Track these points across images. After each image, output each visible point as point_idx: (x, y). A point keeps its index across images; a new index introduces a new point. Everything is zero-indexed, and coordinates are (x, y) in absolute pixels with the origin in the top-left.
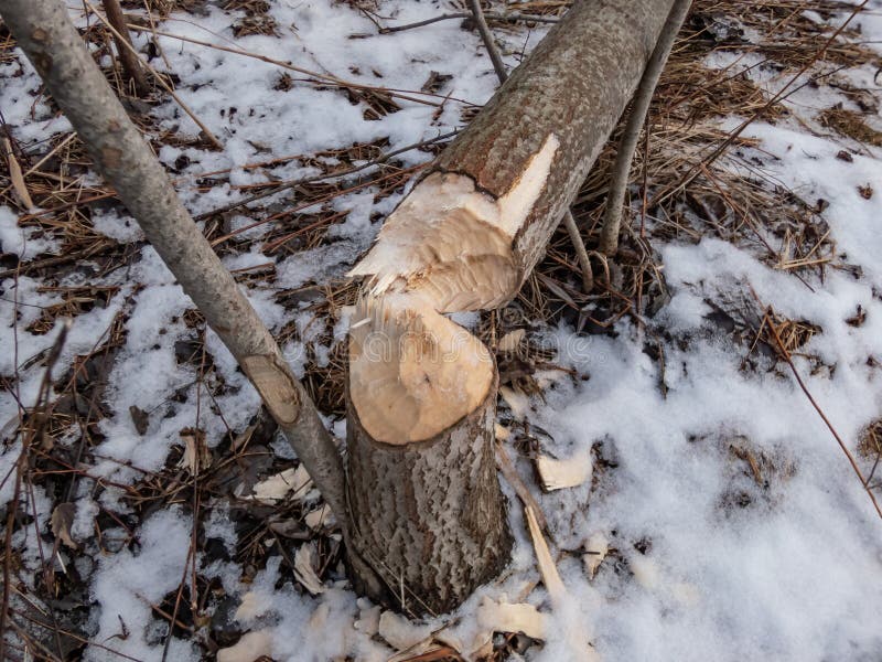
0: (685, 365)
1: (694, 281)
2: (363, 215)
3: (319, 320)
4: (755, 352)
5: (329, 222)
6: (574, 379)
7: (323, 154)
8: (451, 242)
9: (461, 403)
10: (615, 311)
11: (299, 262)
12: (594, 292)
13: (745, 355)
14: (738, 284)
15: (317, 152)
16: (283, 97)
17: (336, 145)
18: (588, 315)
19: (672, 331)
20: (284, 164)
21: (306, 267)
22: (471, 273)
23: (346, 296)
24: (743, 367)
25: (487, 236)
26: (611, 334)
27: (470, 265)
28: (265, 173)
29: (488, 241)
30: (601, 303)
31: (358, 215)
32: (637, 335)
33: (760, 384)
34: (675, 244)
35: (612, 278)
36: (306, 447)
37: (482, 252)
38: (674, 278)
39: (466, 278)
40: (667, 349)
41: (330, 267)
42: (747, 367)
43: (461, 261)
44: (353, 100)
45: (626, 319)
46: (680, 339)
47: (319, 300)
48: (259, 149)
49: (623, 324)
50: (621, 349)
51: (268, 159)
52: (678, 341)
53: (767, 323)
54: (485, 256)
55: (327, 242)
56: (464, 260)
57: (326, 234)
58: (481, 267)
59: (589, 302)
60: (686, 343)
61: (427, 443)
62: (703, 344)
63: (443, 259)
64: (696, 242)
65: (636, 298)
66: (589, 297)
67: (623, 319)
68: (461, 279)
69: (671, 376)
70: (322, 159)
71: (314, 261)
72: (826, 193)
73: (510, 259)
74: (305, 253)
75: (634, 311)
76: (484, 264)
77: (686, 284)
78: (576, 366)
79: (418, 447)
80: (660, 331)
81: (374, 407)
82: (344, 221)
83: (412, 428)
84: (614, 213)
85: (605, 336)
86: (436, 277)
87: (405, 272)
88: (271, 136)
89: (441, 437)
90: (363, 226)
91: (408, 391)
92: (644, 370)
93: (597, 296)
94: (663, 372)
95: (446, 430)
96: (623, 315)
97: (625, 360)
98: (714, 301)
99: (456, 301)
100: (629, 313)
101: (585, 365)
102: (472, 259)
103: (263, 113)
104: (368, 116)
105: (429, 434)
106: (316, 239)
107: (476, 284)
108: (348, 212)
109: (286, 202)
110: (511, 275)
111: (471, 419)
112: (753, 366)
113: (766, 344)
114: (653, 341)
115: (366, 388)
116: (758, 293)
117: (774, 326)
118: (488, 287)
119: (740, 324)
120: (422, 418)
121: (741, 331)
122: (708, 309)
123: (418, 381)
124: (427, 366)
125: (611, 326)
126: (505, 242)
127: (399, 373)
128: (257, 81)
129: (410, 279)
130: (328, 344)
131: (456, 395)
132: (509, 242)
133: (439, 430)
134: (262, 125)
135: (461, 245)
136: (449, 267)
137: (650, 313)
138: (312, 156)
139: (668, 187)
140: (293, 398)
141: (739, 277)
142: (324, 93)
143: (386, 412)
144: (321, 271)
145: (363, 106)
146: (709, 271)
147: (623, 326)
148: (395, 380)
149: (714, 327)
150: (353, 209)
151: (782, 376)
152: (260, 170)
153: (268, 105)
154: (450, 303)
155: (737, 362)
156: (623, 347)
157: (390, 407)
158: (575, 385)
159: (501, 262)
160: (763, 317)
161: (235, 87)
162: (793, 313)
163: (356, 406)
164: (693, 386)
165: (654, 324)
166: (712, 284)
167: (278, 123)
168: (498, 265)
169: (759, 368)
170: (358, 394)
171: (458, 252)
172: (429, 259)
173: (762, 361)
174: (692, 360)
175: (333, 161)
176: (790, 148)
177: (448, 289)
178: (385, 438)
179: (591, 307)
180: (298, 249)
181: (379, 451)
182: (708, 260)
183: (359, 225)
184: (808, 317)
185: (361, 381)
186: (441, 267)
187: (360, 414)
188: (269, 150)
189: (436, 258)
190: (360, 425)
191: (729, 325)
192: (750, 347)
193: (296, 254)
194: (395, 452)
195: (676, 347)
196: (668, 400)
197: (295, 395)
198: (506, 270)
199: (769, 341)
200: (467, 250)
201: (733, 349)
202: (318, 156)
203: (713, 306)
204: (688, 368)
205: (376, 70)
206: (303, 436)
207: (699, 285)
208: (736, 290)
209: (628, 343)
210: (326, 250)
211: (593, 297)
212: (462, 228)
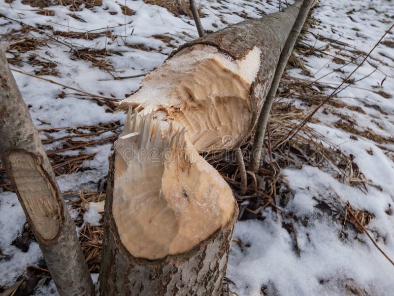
0: (308, 235)
1: (304, 188)
2: (104, 155)
3: (74, 210)
4: (345, 227)
5: (84, 159)
6: (240, 246)
7: (81, 128)
8: (203, 84)
9: (215, 217)
10: (261, 205)
11: (63, 180)
12: (247, 194)
13: (341, 229)
14: (327, 189)
15: (78, 126)
16: (60, 101)
17: (89, 124)
18: (245, 207)
19: (298, 215)
20: (58, 131)
21: (67, 183)
22: (216, 114)
23: (93, 197)
24: (341, 236)
25: (231, 83)
26: (260, 218)
27: (217, 106)
28: (45, 134)
29: (232, 86)
30: (251, 200)
31: (101, 156)
32: (277, 217)
33: (351, 246)
34: (288, 169)
35: (258, 185)
36: (64, 269)
37: (227, 95)
38: (293, 185)
39: (213, 117)
40: (295, 225)
41: (82, 184)
42: (343, 236)
43: (210, 100)
44: (100, 104)
45: (269, 209)
46: (303, 219)
47: (75, 199)
48: (43, 123)
49: (268, 211)
50: (269, 227)
51: (48, 127)
52: (301, 220)
53: (348, 211)
54: (229, 98)
55: (82, 170)
56: (213, 100)
57: (81, 166)
58: (225, 109)
59: (244, 200)
60: (307, 222)
61: (184, 256)
62: (316, 222)
63: (197, 97)
64: (300, 168)
65: (273, 197)
66: (244, 197)
67: (267, 209)
68: (209, 118)
69: (301, 242)
70: (80, 130)
71: (72, 181)
72: (352, 152)
73: (248, 102)
74: (67, 175)
75: (273, 203)
76: (228, 106)
77: (301, 188)
78: (241, 238)
79: (176, 260)
80: (291, 214)
81: (135, 223)
82: (93, 159)
83: (171, 240)
84: (259, 146)
85: (256, 220)
86: (190, 114)
87: (166, 104)
88: (50, 118)
89: (198, 250)
90: (104, 162)
91: (169, 205)
92: (285, 239)
93: (249, 196)
94: (296, 240)
95: (202, 242)
96: (267, 206)
97: (272, 233)
98: (318, 198)
99: (203, 139)
100: (270, 205)
101: (247, 238)
102: (219, 100)
103: (47, 108)
104: (107, 111)
105: (186, 247)
106: (75, 168)
107: (219, 123)
108: (95, 154)
109: (57, 149)
110: (247, 117)
111: (224, 231)
112: (346, 236)
113: (349, 223)
114: (288, 221)
115: (128, 205)
116: (339, 194)
117: (353, 213)
118: (229, 128)
119: (334, 211)
120: (181, 231)
121: (336, 215)
122: (315, 203)
123: (178, 195)
124: (185, 182)
125: (260, 214)
126: (245, 88)
127: (160, 187)
128: (46, 94)
129: (170, 110)
130: (80, 225)
131: (211, 209)
132: (248, 89)
133: (196, 242)
134: (46, 113)
135: (211, 86)
136: (201, 106)
137: (283, 204)
138: (75, 128)
139: (279, 140)
140: (56, 212)
141: (327, 186)
142: (84, 101)
143: (146, 227)
144: (77, 186)
145: (105, 107)
146: (310, 182)
147: (267, 213)
148: (157, 194)
149: (321, 213)
150: (98, 152)
151: (362, 242)
152: (43, 132)
153: (51, 104)
154: (197, 140)
155: (337, 233)
156: (269, 225)
157: (150, 222)
158: (242, 250)
159: (241, 105)
160: (346, 207)
161: (33, 96)
162: (359, 206)
163: (118, 223)
164: (315, 248)
165: (287, 211)
166: (314, 189)
167: (56, 112)
168: (238, 108)
169: (349, 236)
170: (120, 210)
171: (209, 93)
172: (185, 97)
173: (350, 232)
174: (312, 232)
175: (87, 132)
176: (328, 132)
177: (198, 126)
178: (143, 254)
179: (246, 203)
180: (62, 173)
181: (137, 267)
182: (309, 176)
183: (101, 161)
184: (367, 208)
185: (124, 196)
186: (194, 105)
187: (120, 230)
188: (49, 124)
189: (191, 97)
190: (119, 242)
191: (329, 211)
192: (342, 224)
193: (61, 176)
194: (153, 267)
195: (301, 224)
196: (301, 257)
197: (59, 209)
198: (243, 112)
199: (351, 221)
200: (215, 92)
201: (333, 226)
202: (78, 128)
203: (318, 201)
204: (310, 237)
205: (113, 94)
206: (62, 255)
207: (307, 190)
208: (328, 193)
209: (273, 222)
210: (80, 174)
211: (247, 197)
212: (211, 74)
